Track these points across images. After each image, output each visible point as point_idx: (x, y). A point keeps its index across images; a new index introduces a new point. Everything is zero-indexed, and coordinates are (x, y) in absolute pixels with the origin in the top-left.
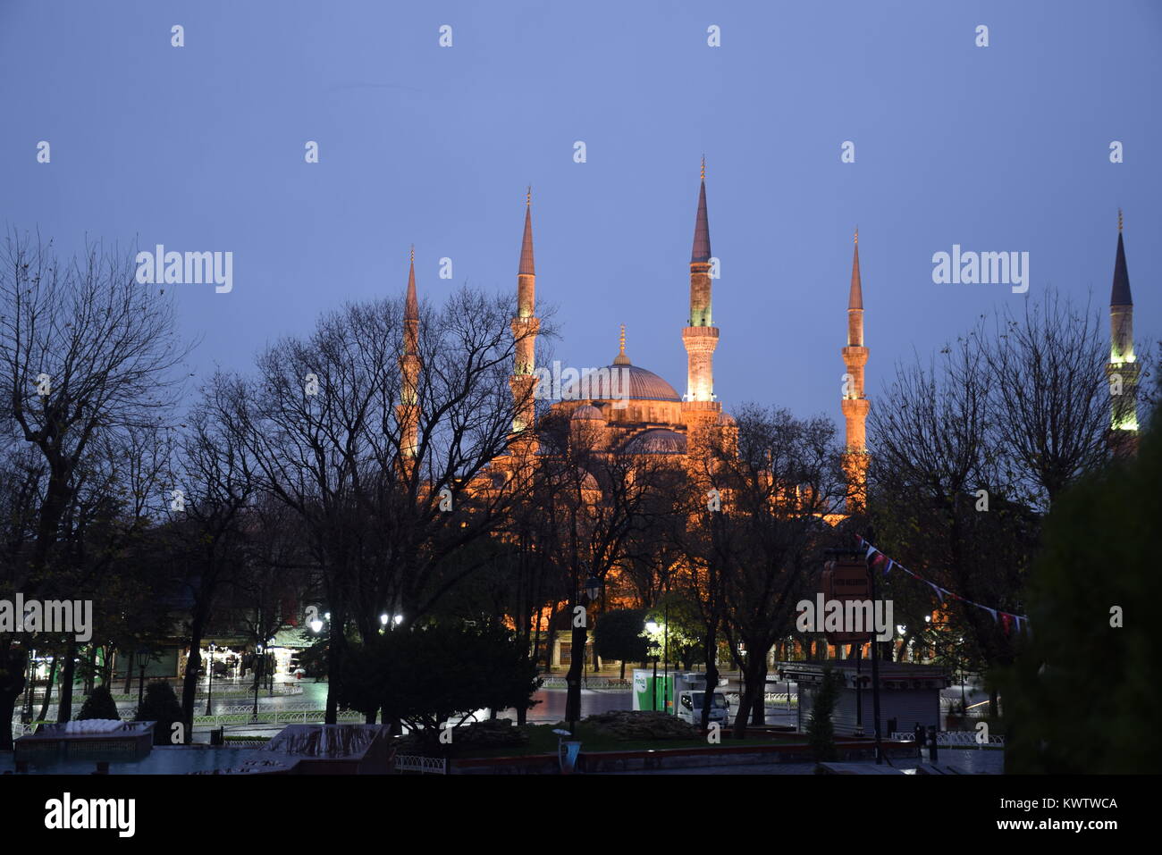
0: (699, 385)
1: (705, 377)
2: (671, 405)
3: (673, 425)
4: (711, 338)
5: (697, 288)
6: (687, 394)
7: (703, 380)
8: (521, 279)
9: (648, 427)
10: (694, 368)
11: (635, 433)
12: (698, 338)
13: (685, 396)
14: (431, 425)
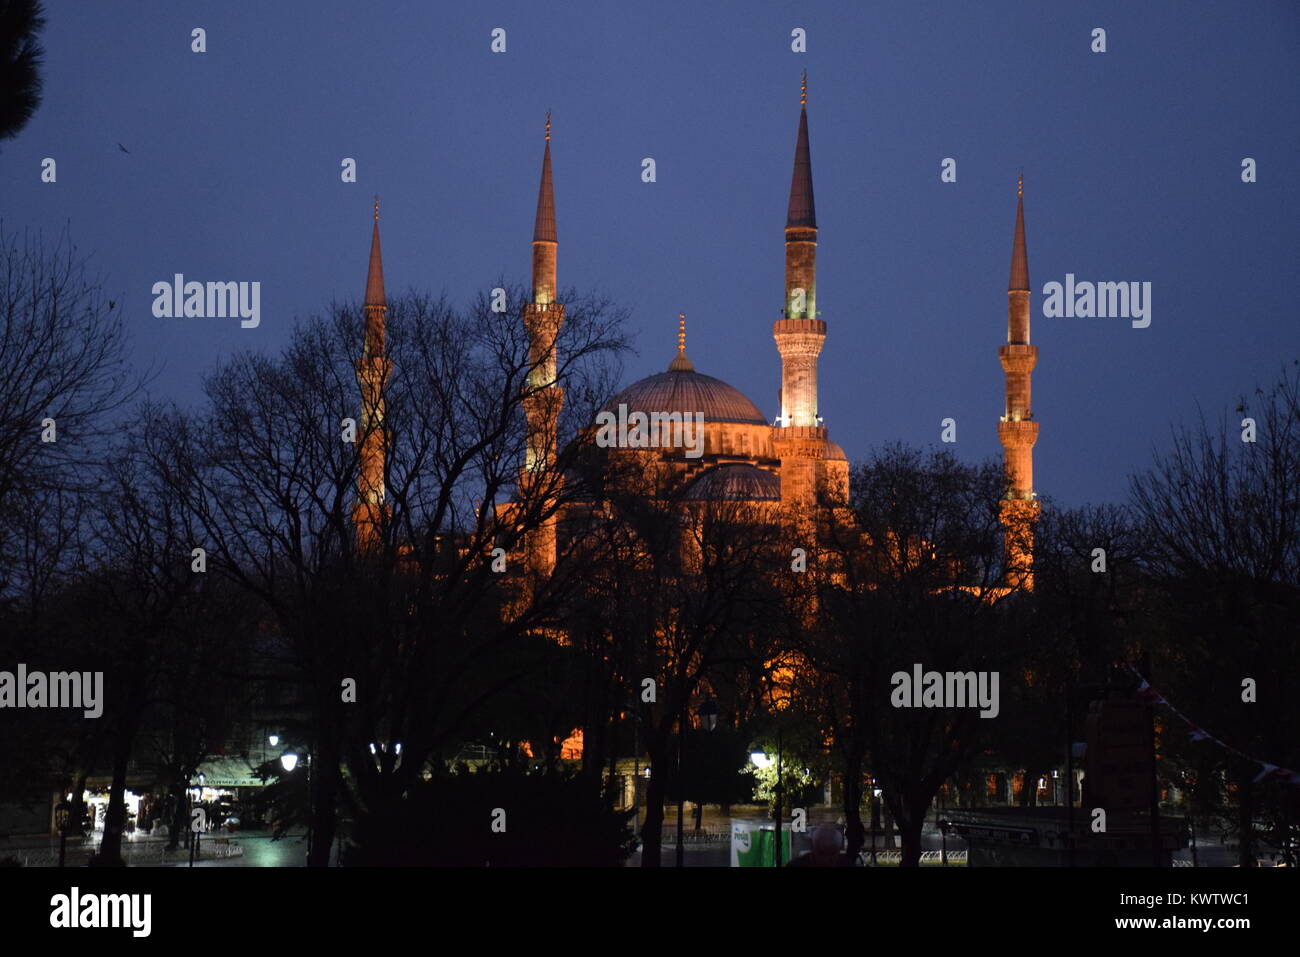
0: (797, 403)
1: (807, 391)
2: (753, 430)
3: (756, 458)
4: (816, 336)
5: (795, 264)
6: (780, 416)
7: (803, 396)
8: (537, 248)
9: (720, 461)
10: (791, 379)
11: (701, 470)
12: (796, 336)
13: (778, 419)
14: (453, 475)
